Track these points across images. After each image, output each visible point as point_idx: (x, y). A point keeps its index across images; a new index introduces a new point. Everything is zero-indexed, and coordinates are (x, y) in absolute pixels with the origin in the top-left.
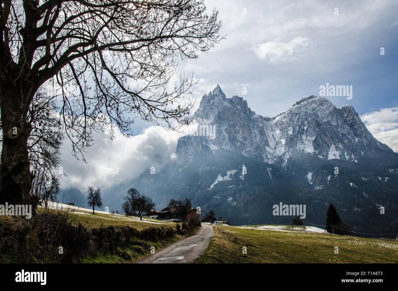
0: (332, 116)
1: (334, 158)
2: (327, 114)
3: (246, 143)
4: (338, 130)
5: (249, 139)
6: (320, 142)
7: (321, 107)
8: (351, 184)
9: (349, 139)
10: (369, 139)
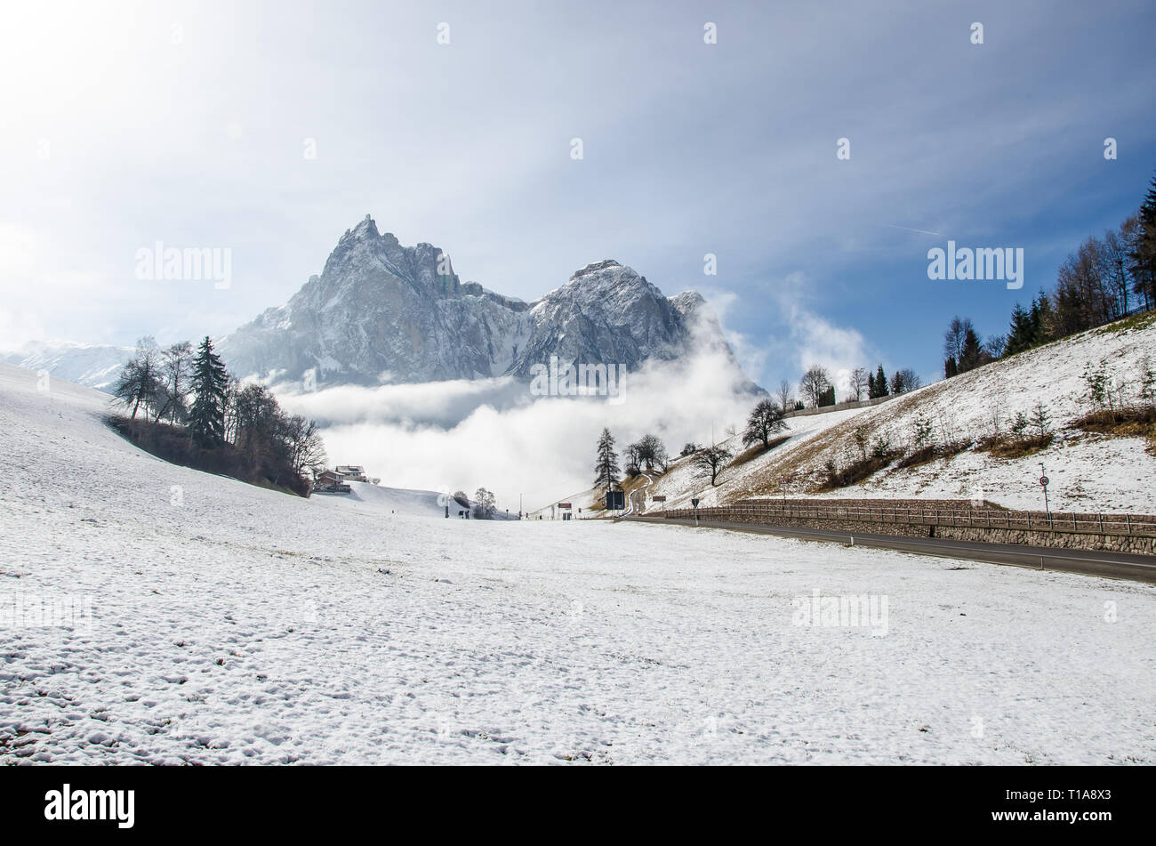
0: (637, 314)
3: (410, 359)
7: (619, 289)
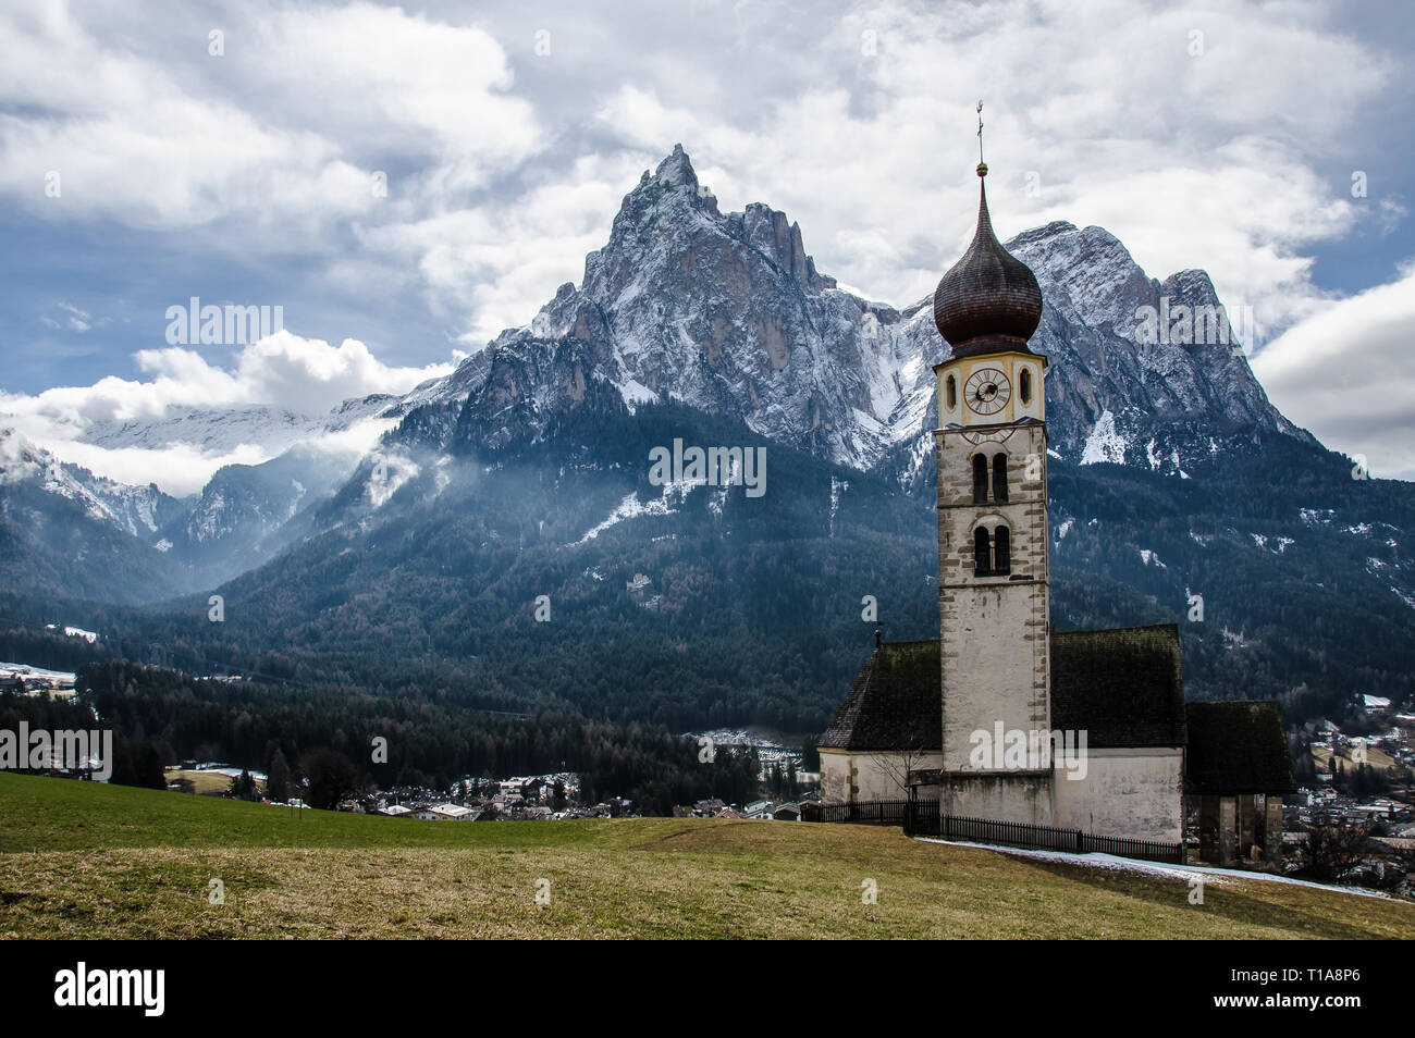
1: (1104, 458)
2: (1104, 294)
3: (769, 382)
4: (1140, 358)
5: (781, 371)
6: (1061, 395)
7: (1085, 265)
8: (1145, 555)
9: (1174, 396)
10: (1249, 402)
